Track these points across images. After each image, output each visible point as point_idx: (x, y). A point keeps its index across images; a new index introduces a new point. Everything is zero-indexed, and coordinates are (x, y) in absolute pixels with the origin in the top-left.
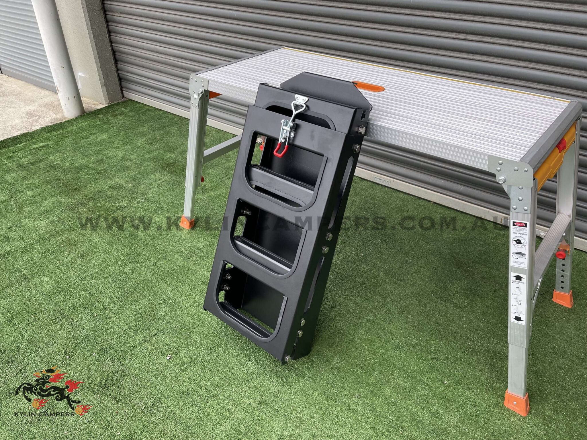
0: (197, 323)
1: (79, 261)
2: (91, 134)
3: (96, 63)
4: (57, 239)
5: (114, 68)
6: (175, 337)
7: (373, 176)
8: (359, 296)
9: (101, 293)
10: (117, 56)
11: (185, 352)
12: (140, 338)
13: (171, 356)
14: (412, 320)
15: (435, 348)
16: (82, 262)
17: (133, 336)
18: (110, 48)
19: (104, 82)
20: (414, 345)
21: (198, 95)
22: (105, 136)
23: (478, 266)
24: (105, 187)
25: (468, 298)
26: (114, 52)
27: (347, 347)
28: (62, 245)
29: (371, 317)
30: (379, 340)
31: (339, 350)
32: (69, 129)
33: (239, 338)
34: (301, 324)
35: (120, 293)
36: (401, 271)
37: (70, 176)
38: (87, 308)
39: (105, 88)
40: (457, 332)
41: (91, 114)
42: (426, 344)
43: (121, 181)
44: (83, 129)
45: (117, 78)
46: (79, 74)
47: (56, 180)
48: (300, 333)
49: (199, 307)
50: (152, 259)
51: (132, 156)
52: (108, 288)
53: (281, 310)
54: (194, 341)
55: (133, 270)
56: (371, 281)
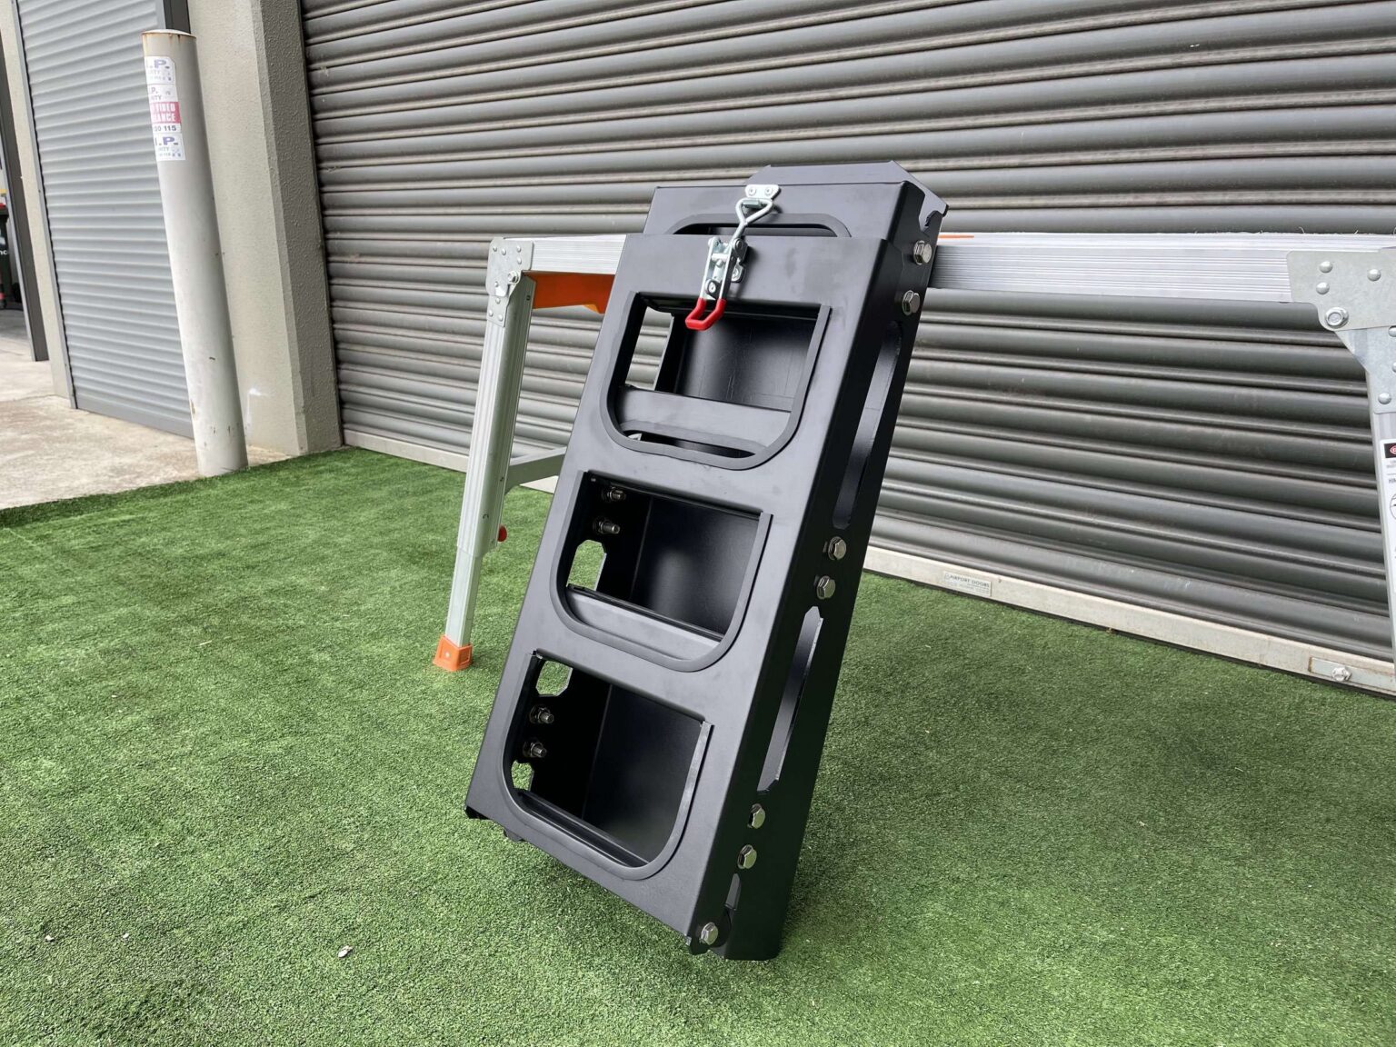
0: (444, 869)
1: (146, 728)
2: (251, 502)
3: (292, 361)
4: (104, 684)
5: (331, 376)
6: (372, 902)
7: (945, 572)
8: (923, 821)
9: (187, 795)
10: (341, 352)
11: (396, 939)
12: (269, 902)
13: (351, 948)
14: (1089, 883)
15: (1172, 956)
16: (155, 731)
17: (251, 897)
18: (327, 333)
19: (303, 405)
20: (1105, 944)
21: (506, 287)
22: (283, 506)
23: (1266, 764)
24: (260, 590)
25: (1251, 836)
26: (336, 343)
27: (893, 943)
28: (113, 696)
29: (961, 870)
30: (994, 928)
31: (870, 950)
32: (203, 494)
33: (563, 911)
34: (751, 821)
35: (238, 797)
36: (1042, 769)
37: (178, 572)
38: (137, 828)
39: (303, 417)
40: (1234, 917)
41: (262, 470)
42: (1142, 944)
43: (302, 581)
44: (235, 494)
45: (334, 400)
46: (251, 393)
47: (142, 577)
48: (750, 857)
49: (456, 834)
50: (347, 727)
51: (340, 539)
52: (207, 785)
53: (691, 766)
54: (429, 912)
55: (289, 750)
56: (957, 789)
